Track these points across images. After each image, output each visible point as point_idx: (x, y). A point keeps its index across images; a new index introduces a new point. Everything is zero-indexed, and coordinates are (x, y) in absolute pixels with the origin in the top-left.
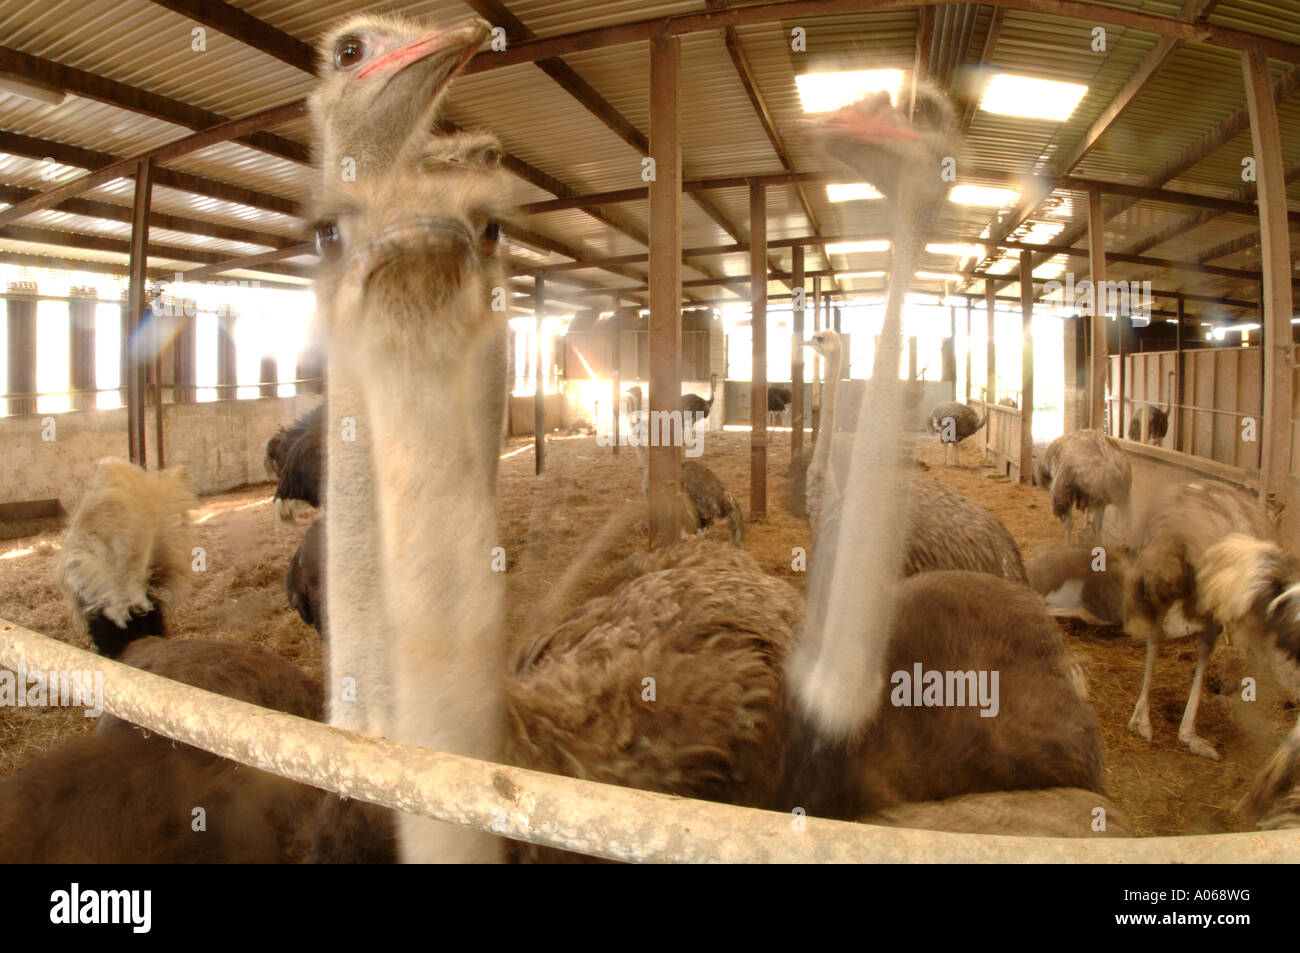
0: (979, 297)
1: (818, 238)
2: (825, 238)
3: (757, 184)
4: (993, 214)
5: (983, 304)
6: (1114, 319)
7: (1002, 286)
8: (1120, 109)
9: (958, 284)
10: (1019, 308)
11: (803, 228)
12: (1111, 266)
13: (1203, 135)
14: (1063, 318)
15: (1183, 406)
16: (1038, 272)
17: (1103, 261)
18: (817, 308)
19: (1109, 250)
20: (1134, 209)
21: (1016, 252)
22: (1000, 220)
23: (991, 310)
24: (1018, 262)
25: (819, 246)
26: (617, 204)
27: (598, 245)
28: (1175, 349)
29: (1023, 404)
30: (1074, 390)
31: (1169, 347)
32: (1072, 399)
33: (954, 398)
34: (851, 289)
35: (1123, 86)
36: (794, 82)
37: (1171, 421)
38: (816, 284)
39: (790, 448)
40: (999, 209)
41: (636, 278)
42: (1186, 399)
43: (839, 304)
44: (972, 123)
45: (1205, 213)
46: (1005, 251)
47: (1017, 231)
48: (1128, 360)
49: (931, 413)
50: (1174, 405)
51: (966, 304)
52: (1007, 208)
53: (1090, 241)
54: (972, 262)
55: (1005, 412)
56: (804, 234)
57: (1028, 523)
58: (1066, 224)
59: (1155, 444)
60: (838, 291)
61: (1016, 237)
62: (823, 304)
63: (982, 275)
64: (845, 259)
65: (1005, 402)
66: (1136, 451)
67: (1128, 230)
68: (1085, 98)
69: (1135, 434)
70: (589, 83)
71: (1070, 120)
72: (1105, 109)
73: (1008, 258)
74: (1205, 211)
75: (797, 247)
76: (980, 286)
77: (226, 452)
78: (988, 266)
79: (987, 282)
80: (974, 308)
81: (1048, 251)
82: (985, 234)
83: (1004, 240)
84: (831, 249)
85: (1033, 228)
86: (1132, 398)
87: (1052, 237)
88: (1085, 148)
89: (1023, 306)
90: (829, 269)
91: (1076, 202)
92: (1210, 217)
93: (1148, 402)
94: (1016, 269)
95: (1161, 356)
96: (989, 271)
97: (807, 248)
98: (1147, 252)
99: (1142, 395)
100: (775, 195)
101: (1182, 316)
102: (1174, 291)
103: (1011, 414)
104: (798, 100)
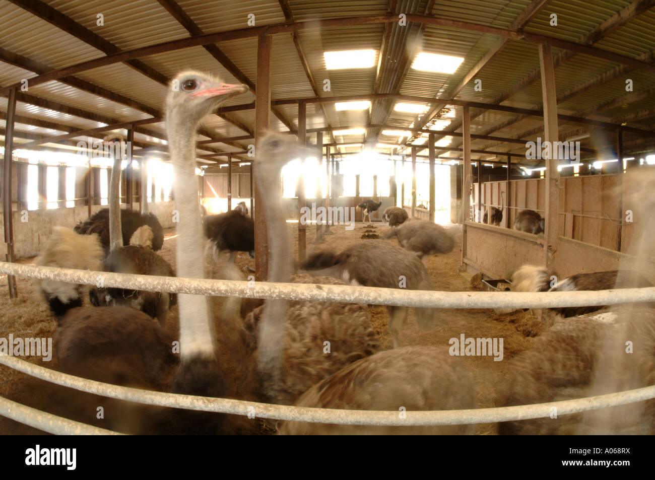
0: (408, 156)
1: (329, 128)
2: (333, 128)
3: (302, 103)
4: (416, 116)
5: (410, 159)
6: (476, 166)
7: (420, 151)
8: (480, 68)
9: (398, 150)
10: (428, 161)
11: (322, 123)
12: (474, 141)
13: (520, 80)
14: (450, 165)
15: (510, 207)
16: (437, 144)
17: (470, 139)
18: (328, 161)
19: (472, 133)
20: (486, 114)
21: (427, 135)
22: (419, 119)
23: (414, 162)
24: (428, 139)
25: (330, 132)
26: (233, 112)
27: (222, 131)
28: (506, 180)
29: (430, 207)
30: (456, 200)
31: (503, 179)
32: (455, 205)
33: (395, 205)
34: (345, 152)
35: (481, 58)
36: (323, 55)
37: (504, 214)
38: (328, 150)
39: (316, 230)
40: (419, 114)
41: (240, 147)
42: (512, 204)
43: (339, 159)
44: (408, 74)
45: (520, 116)
46: (421, 134)
47: (428, 125)
48: (482, 185)
49: (385, 212)
50: (505, 207)
51: (402, 159)
52: (423, 114)
53: (463, 130)
54: (405, 139)
55: (421, 211)
56: (322, 126)
57: (433, 264)
58: (452, 121)
59: (496, 225)
60: (339, 153)
61: (427, 127)
62: (331, 159)
63: (409, 145)
64: (342, 138)
65: (421, 206)
66: (486, 228)
67: (483, 124)
68: (463, 64)
69: (485, 220)
70: (226, 55)
71: (455, 73)
72: (472, 68)
73: (422, 137)
74: (521, 115)
75: (319, 133)
76: (409, 150)
77: (42, 235)
78: (413, 141)
79: (412, 149)
80: (405, 161)
81: (443, 134)
82: (412, 126)
83: (421, 129)
84: (336, 133)
85: (435, 123)
86: (485, 203)
87: (445, 127)
88: (462, 86)
89: (430, 160)
90: (334, 143)
91: (457, 111)
92: (523, 118)
93: (493, 206)
94: (426, 142)
95: (499, 183)
96: (413, 143)
97: (324, 133)
98: (492, 134)
99: (490, 202)
100: (310, 107)
101: (509, 164)
102: (506, 152)
103: (424, 212)
104: (325, 63)
